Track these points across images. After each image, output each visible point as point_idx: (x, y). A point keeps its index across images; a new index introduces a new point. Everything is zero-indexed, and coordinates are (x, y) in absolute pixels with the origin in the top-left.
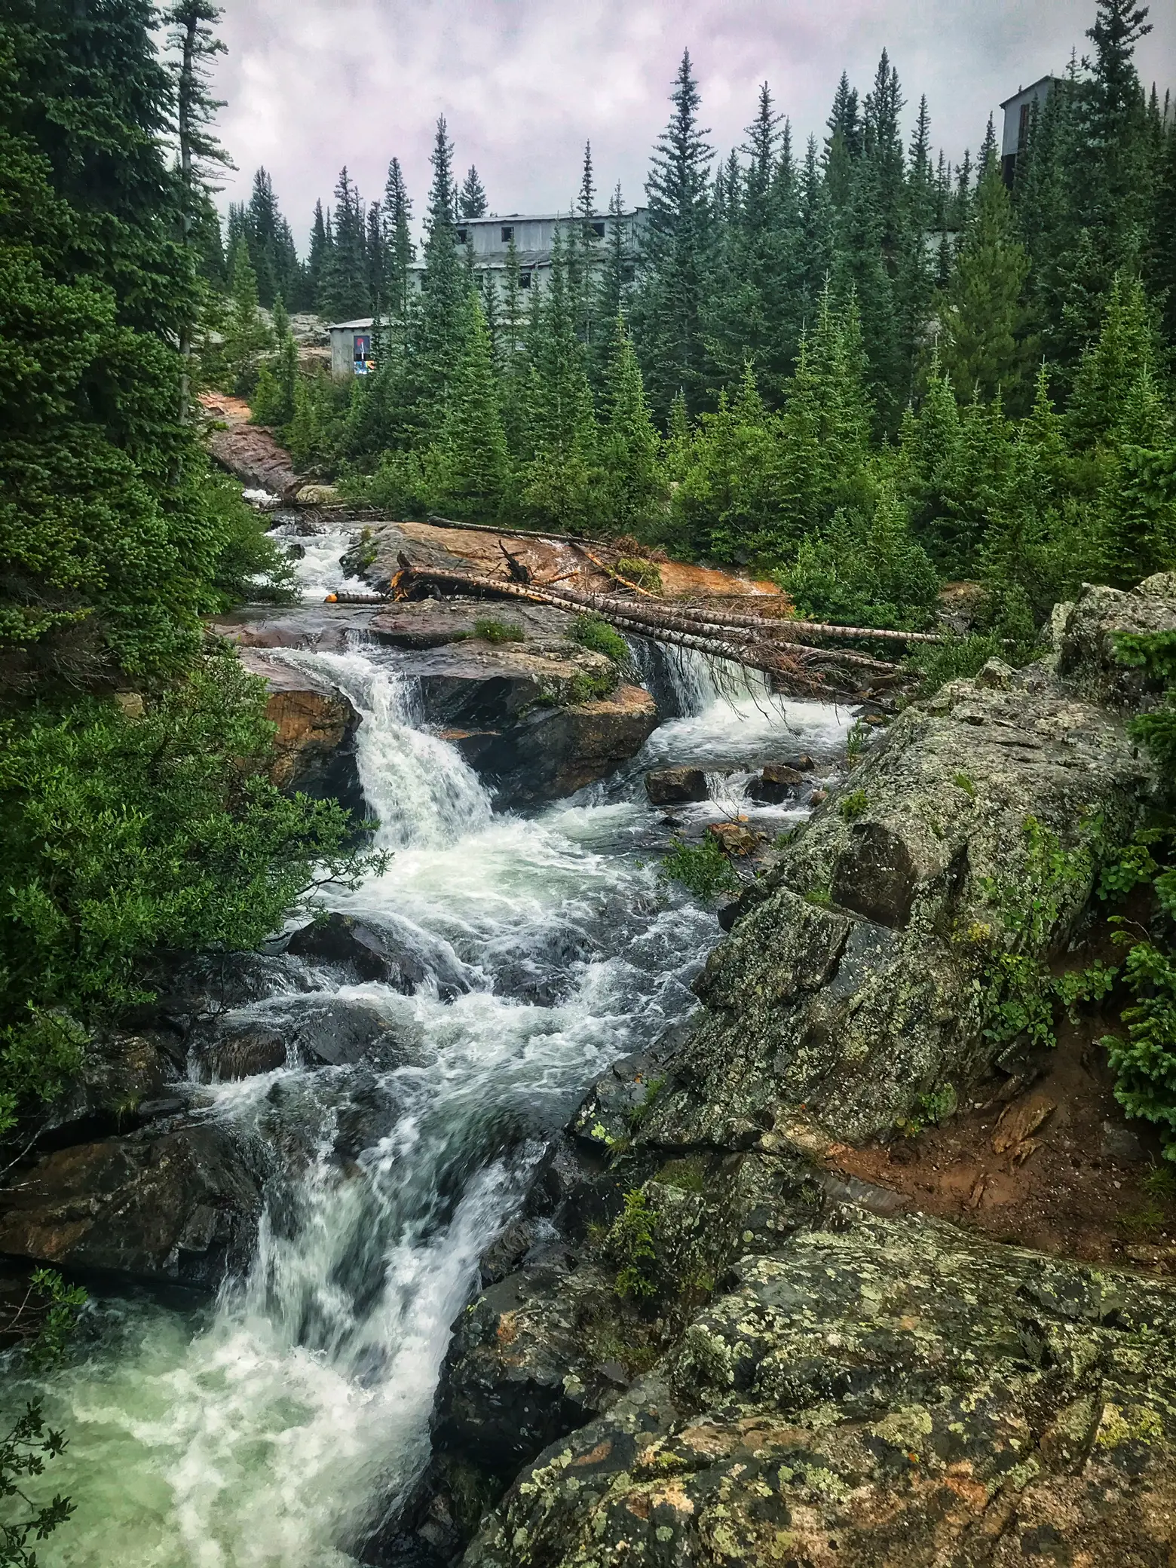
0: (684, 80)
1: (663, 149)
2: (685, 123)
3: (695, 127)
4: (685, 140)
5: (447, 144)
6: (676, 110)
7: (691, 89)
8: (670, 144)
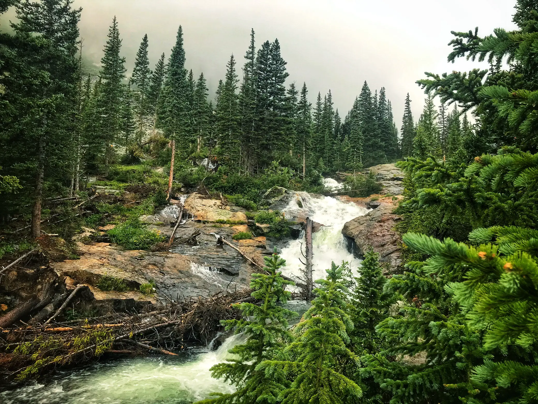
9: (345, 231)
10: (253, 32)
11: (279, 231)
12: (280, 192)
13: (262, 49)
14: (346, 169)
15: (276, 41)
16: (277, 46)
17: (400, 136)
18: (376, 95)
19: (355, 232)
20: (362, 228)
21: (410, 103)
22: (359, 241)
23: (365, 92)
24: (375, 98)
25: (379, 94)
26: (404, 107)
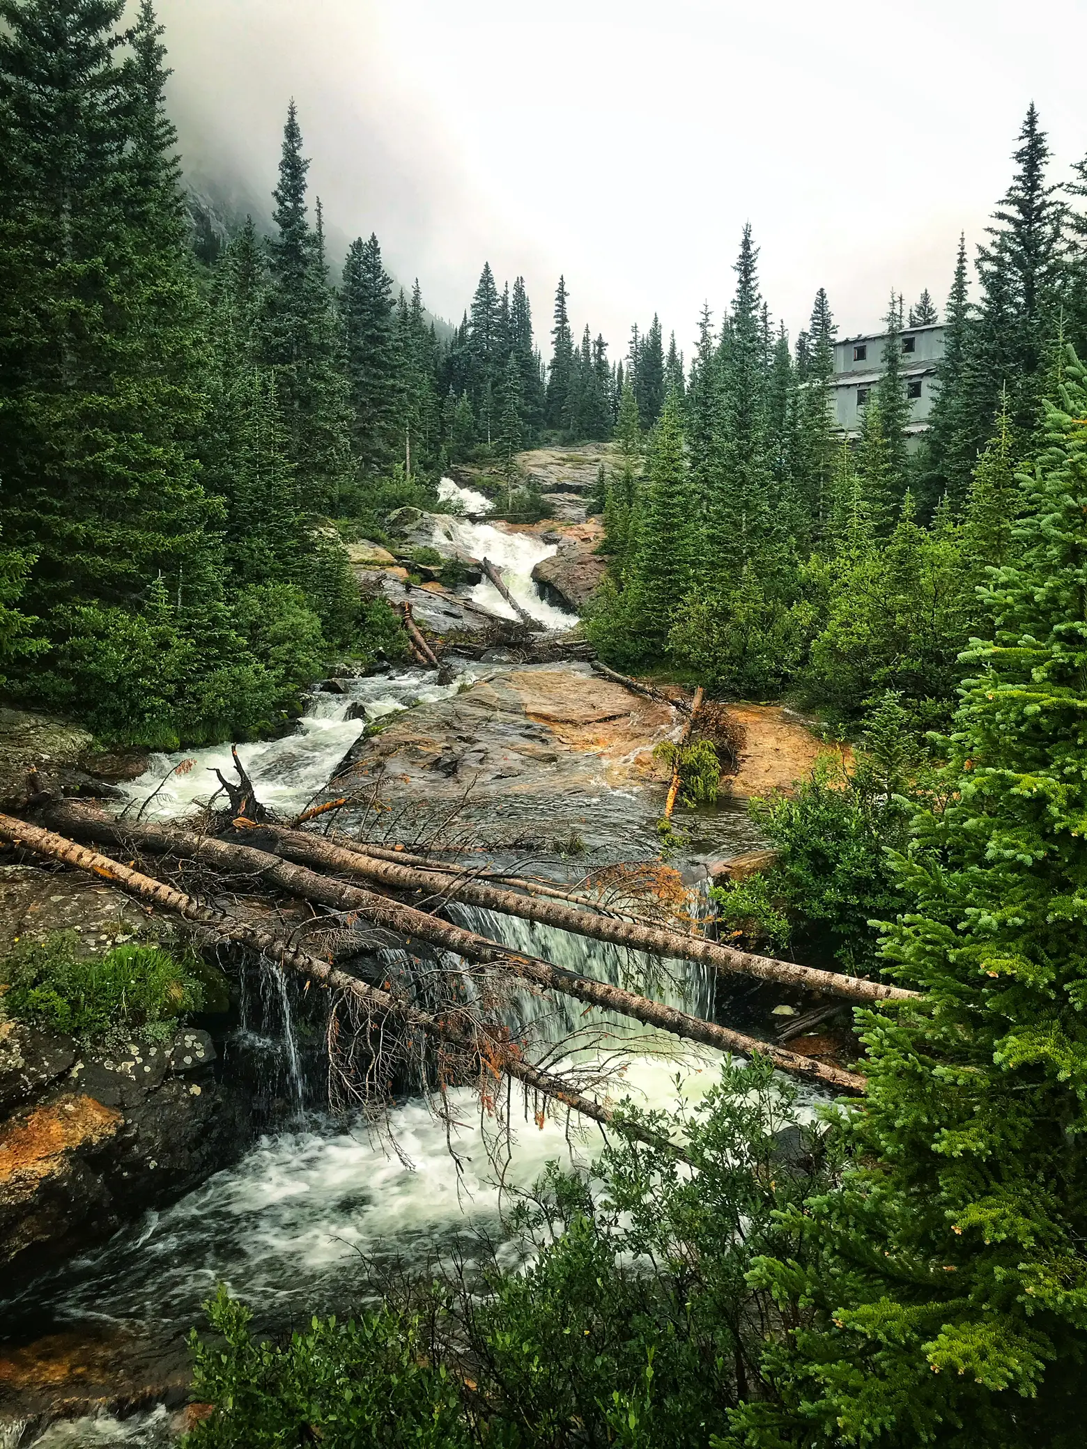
0: (1030, 133)
1: (1001, 216)
2: (1031, 179)
3: (1045, 184)
4: (1031, 201)
5: (753, 248)
6: (1019, 169)
7: (1041, 141)
8: (1012, 211)
9: (536, 574)
10: (319, 204)
11: (454, 575)
12: (414, 515)
13: (351, 253)
14: (466, 460)
15: (374, 237)
16: (374, 248)
17: (547, 377)
18: (507, 292)
19: (551, 576)
20: (558, 570)
21: (566, 299)
22: (560, 585)
23: (488, 289)
24: (505, 299)
25: (512, 292)
26: (552, 307)
